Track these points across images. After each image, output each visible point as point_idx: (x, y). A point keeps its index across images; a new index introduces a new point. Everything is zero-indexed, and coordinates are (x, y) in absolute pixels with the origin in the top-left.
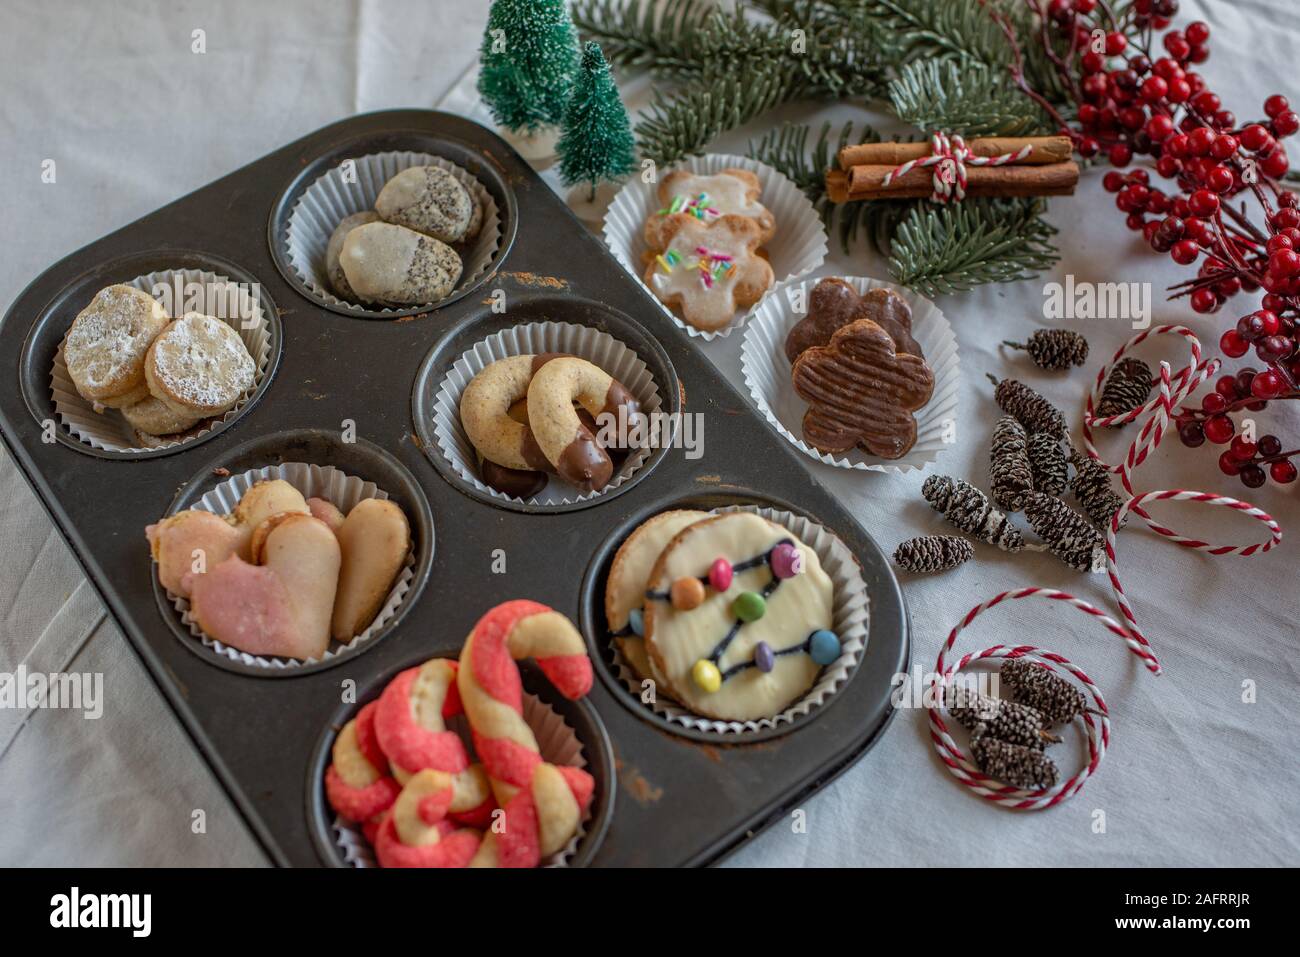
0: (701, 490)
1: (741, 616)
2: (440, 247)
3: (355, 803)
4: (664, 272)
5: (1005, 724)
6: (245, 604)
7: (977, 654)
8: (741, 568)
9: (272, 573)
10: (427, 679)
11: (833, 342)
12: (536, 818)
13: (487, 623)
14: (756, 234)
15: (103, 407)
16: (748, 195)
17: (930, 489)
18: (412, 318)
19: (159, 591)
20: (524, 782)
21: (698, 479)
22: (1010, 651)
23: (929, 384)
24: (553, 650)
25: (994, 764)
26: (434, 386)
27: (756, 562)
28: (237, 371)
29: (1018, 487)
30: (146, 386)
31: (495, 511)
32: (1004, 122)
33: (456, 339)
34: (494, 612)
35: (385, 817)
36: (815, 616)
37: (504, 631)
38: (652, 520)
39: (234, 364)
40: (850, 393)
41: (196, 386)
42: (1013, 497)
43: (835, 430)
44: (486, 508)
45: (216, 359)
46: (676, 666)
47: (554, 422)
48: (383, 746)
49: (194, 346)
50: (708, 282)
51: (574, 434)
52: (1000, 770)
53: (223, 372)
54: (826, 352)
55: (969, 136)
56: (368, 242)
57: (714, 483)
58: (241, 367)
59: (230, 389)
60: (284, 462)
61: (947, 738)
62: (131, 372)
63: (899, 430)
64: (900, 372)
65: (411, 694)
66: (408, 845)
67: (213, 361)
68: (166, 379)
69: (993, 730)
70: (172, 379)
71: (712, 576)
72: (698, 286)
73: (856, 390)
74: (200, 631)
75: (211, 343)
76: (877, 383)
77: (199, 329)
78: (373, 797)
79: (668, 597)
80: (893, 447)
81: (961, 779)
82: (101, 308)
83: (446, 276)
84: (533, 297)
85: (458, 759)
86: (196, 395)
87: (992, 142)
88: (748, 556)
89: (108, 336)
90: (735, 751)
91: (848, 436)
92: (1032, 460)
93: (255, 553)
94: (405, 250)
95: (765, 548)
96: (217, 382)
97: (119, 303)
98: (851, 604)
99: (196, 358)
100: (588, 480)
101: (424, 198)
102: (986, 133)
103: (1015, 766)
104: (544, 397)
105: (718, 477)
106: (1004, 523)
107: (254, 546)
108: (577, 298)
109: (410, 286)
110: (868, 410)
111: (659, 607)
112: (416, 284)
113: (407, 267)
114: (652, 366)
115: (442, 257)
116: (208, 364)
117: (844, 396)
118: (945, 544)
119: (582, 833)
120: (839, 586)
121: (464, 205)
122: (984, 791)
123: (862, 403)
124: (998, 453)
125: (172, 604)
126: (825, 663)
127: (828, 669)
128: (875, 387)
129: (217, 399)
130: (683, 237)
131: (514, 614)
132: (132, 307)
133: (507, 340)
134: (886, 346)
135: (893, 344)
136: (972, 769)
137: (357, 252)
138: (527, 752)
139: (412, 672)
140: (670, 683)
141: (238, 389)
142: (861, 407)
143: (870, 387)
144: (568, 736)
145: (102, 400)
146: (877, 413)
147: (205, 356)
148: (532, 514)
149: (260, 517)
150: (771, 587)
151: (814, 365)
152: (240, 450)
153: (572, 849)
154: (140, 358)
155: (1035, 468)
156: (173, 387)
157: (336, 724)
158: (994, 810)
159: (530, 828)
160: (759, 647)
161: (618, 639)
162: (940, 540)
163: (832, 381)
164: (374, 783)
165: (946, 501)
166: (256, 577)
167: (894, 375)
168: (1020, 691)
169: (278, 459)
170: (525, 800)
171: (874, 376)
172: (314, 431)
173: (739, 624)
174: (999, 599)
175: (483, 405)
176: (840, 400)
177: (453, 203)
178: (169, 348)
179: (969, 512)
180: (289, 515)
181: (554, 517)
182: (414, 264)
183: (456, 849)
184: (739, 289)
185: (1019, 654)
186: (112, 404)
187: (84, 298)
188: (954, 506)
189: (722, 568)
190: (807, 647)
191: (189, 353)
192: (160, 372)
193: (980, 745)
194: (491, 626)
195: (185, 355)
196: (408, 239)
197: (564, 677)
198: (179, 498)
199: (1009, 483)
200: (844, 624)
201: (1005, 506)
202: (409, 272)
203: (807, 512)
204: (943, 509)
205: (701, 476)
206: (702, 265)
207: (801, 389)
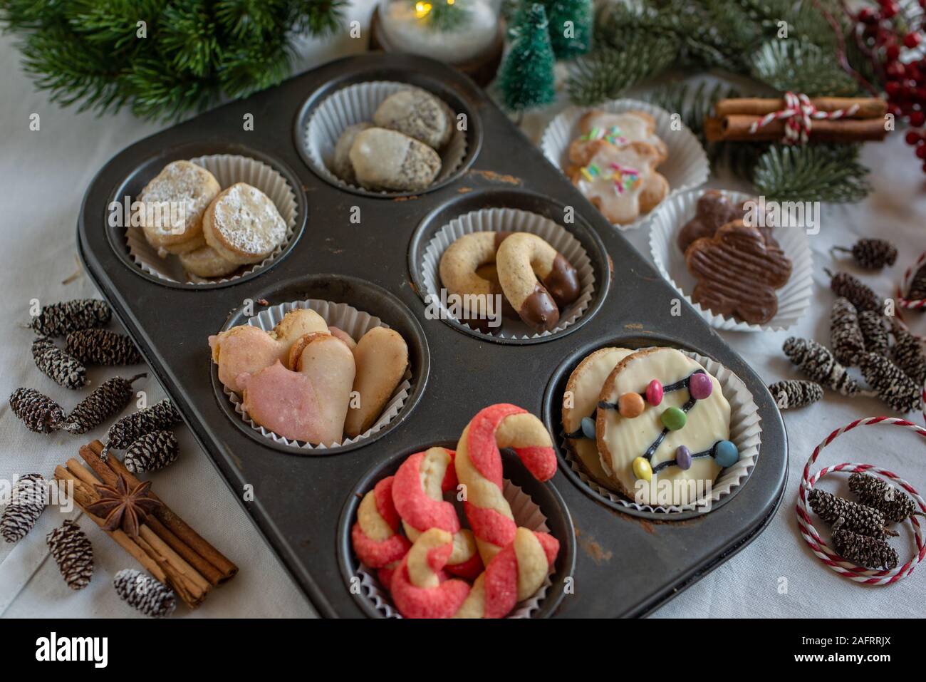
0: (630, 334)
1: (667, 425)
2: (425, 149)
3: (376, 553)
4: (587, 180)
5: (857, 519)
6: (285, 399)
7: (832, 468)
8: (668, 389)
9: (305, 378)
10: (432, 460)
11: (717, 235)
12: (517, 569)
13: (481, 418)
14: (656, 157)
15: (166, 252)
16: (648, 129)
17: (789, 347)
18: (405, 199)
19: (216, 387)
20: (505, 543)
21: (626, 326)
22: (855, 467)
23: (789, 269)
24: (530, 443)
25: (850, 549)
26: (422, 250)
27: (678, 385)
28: (274, 229)
29: (855, 349)
30: (203, 237)
31: (475, 341)
32: (838, 87)
33: (439, 215)
34: (484, 411)
35: (399, 565)
36: (718, 430)
37: (494, 425)
38: (596, 353)
39: (271, 224)
40: (730, 273)
41: (244, 238)
42: (852, 356)
43: (718, 299)
44: (467, 338)
45: (259, 219)
46: (620, 461)
47: (519, 278)
48: (399, 510)
49: (244, 208)
50: (621, 189)
51: (533, 288)
52: (855, 554)
53: (264, 229)
54: (713, 242)
55: (812, 95)
56: (373, 142)
57: (636, 330)
58: (276, 226)
59: (268, 242)
60: (309, 298)
61: (812, 528)
62: (193, 225)
63: (765, 302)
64: (768, 258)
65: (421, 470)
66: (417, 586)
67: (257, 220)
68: (223, 231)
69: (848, 524)
70: (227, 231)
71: (650, 392)
72: (613, 193)
73: (735, 271)
74: (250, 419)
75: (256, 206)
76: (751, 267)
77: (247, 196)
78: (389, 548)
79: (616, 407)
80: (762, 315)
81: (823, 560)
82: (169, 178)
83: (428, 170)
84: (496, 189)
85: (454, 523)
86: (244, 245)
87: (828, 101)
88: (673, 381)
89: (174, 198)
90: (666, 526)
91: (728, 305)
92: (862, 330)
93: (294, 361)
94: (400, 150)
95: (686, 375)
96: (259, 236)
97: (183, 175)
98: (745, 423)
99: (245, 216)
100: (543, 322)
101: (411, 114)
102: (825, 94)
103: (867, 551)
104: (511, 259)
105: (641, 325)
106: (845, 375)
107: (291, 357)
108: (529, 191)
109: (403, 176)
110: (744, 287)
111: (609, 415)
112: (407, 174)
113: (401, 161)
114: (585, 244)
115: (426, 156)
116: (253, 223)
117: (726, 275)
118: (804, 387)
119: (550, 583)
120: (735, 408)
121: (441, 120)
122: (842, 570)
123: (739, 280)
124: (838, 324)
125: (227, 397)
126: (726, 466)
127: (727, 471)
128: (749, 270)
129: (259, 249)
130: (602, 156)
131: (502, 412)
132: (194, 178)
133: (474, 220)
134: (757, 239)
135: (763, 239)
136: (831, 553)
137: (365, 149)
138: (507, 520)
139: (421, 454)
140: (614, 473)
141: (274, 243)
142: (738, 284)
143: (744, 268)
144: (536, 509)
145: (166, 246)
146: (750, 289)
147: (251, 216)
148: (503, 345)
149: (296, 335)
150: (688, 405)
151: (705, 251)
152: (278, 287)
153: (542, 595)
154: (200, 216)
155: (865, 336)
156: (228, 237)
157: (359, 491)
158: (849, 585)
159: (512, 579)
160: (681, 449)
161: (571, 440)
162: (800, 383)
163: (718, 264)
164: (390, 538)
165: (803, 356)
166: (295, 380)
167: (764, 262)
168: (866, 496)
169: (304, 296)
170: (508, 555)
171: (749, 261)
172: (334, 276)
173: (665, 431)
174: (854, 425)
175: (459, 266)
176: (723, 278)
177: (434, 118)
178: (224, 207)
179: (819, 364)
180: (318, 335)
181: (519, 347)
182: (406, 160)
183: (454, 592)
184: (643, 196)
185: (862, 470)
186: (174, 250)
187: (155, 171)
188: (809, 359)
189: (657, 387)
190: (713, 452)
191: (240, 212)
192: (218, 225)
193: (838, 534)
194: (484, 420)
195: (237, 214)
196: (402, 142)
197: (536, 464)
198: (231, 319)
199: (849, 345)
200: (739, 437)
201: (845, 362)
202: (403, 166)
203: (709, 354)
204: (799, 361)
205: (628, 324)
206: (616, 177)
207: (693, 268)
